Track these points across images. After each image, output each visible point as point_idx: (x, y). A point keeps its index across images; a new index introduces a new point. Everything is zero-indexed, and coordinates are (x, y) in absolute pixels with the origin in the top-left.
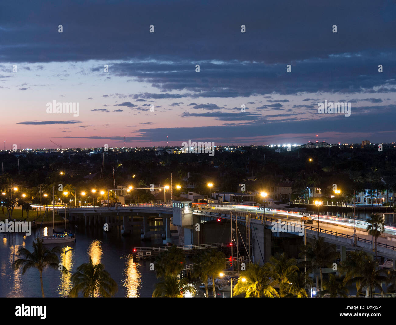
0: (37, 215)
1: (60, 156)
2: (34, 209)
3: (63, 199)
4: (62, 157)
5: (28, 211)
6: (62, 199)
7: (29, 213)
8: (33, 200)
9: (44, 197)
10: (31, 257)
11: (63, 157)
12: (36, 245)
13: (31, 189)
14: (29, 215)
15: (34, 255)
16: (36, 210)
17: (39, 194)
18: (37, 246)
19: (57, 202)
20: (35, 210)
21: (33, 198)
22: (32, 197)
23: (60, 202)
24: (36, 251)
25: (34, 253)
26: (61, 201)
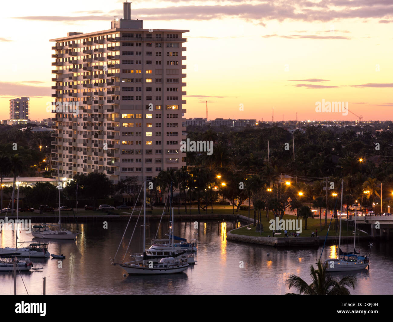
0: (320, 225)
1: (359, 133)
2: (315, 216)
3: (362, 201)
4: (362, 134)
5: (307, 218)
6: (360, 201)
7: (307, 222)
8: (315, 201)
9: (332, 197)
10: (307, 291)
11: (364, 134)
12: (317, 272)
13: (311, 184)
14: (307, 225)
15: (312, 288)
16: (319, 218)
17: (324, 193)
18: (316, 274)
19: (353, 206)
20: (316, 218)
21: (314, 198)
22: (313, 196)
23: (357, 205)
24: (315, 282)
25: (312, 285)
26: (359, 205)
